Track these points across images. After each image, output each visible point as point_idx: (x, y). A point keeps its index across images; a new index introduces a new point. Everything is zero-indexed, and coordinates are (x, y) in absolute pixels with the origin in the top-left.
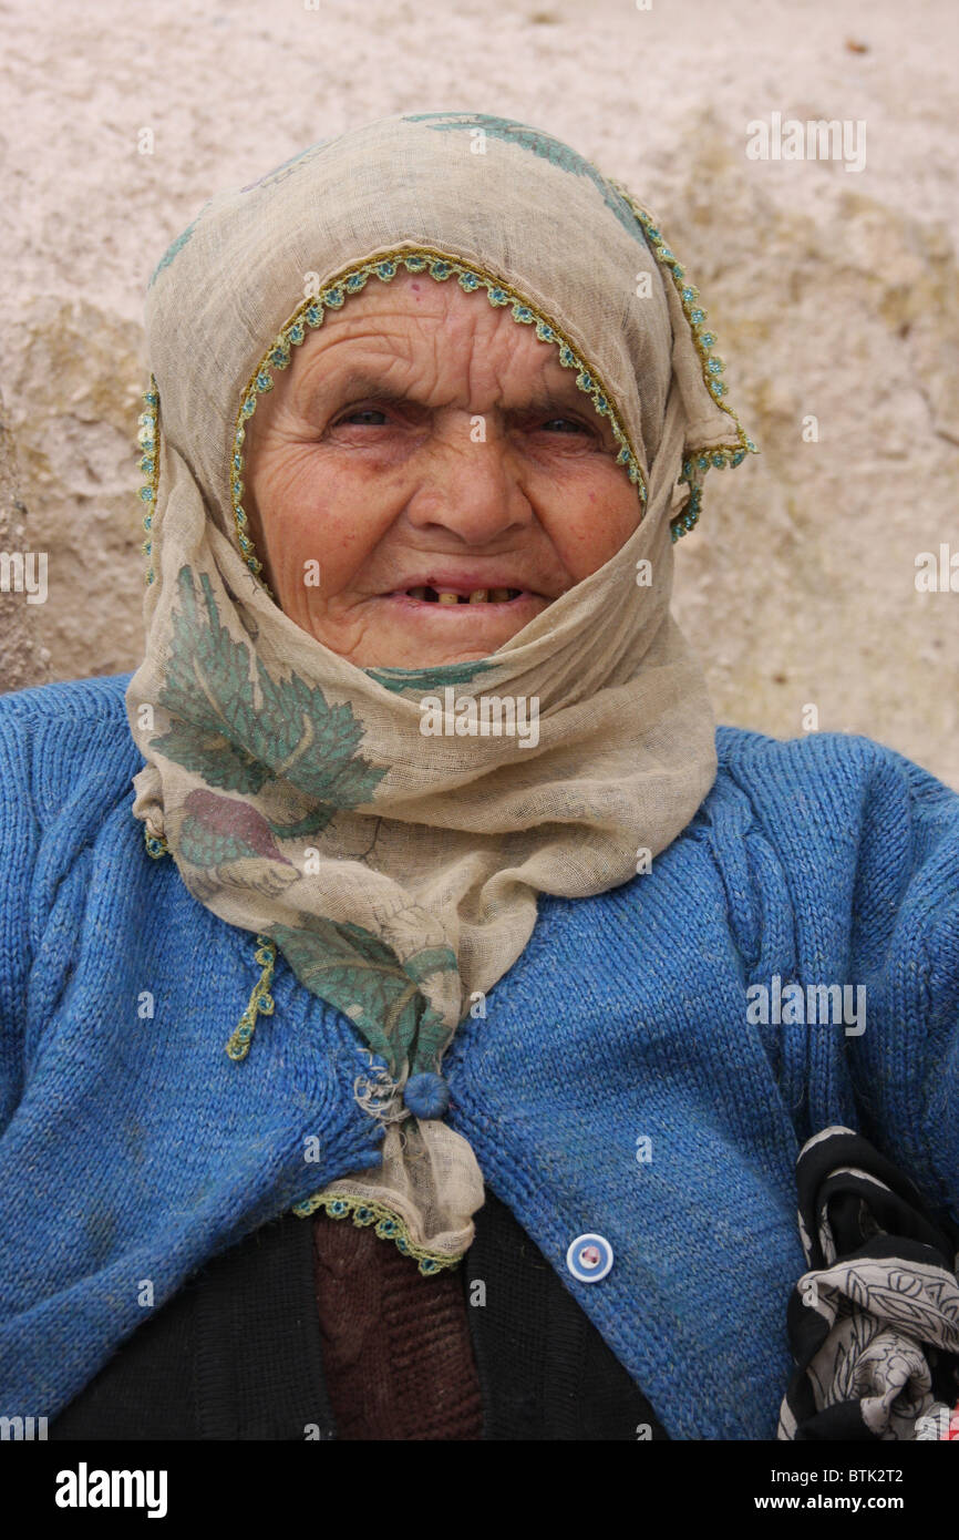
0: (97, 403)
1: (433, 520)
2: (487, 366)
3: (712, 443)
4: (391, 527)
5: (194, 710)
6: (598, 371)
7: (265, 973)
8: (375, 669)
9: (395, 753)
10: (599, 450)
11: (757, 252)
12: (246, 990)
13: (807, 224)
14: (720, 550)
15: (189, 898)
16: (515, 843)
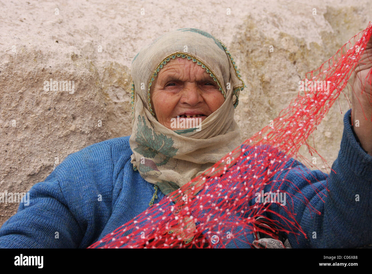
0: (119, 83)
1: (185, 102)
2: (193, 73)
3: (237, 87)
4: (177, 104)
5: (142, 141)
6: (214, 73)
7: (156, 191)
8: (176, 131)
9: (180, 146)
10: (216, 88)
11: (261, 46)
12: (152, 194)
13: (272, 40)
14: (253, 111)
15: (142, 178)
16: (203, 166)
